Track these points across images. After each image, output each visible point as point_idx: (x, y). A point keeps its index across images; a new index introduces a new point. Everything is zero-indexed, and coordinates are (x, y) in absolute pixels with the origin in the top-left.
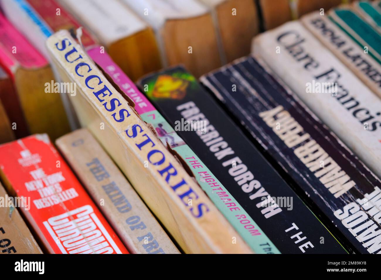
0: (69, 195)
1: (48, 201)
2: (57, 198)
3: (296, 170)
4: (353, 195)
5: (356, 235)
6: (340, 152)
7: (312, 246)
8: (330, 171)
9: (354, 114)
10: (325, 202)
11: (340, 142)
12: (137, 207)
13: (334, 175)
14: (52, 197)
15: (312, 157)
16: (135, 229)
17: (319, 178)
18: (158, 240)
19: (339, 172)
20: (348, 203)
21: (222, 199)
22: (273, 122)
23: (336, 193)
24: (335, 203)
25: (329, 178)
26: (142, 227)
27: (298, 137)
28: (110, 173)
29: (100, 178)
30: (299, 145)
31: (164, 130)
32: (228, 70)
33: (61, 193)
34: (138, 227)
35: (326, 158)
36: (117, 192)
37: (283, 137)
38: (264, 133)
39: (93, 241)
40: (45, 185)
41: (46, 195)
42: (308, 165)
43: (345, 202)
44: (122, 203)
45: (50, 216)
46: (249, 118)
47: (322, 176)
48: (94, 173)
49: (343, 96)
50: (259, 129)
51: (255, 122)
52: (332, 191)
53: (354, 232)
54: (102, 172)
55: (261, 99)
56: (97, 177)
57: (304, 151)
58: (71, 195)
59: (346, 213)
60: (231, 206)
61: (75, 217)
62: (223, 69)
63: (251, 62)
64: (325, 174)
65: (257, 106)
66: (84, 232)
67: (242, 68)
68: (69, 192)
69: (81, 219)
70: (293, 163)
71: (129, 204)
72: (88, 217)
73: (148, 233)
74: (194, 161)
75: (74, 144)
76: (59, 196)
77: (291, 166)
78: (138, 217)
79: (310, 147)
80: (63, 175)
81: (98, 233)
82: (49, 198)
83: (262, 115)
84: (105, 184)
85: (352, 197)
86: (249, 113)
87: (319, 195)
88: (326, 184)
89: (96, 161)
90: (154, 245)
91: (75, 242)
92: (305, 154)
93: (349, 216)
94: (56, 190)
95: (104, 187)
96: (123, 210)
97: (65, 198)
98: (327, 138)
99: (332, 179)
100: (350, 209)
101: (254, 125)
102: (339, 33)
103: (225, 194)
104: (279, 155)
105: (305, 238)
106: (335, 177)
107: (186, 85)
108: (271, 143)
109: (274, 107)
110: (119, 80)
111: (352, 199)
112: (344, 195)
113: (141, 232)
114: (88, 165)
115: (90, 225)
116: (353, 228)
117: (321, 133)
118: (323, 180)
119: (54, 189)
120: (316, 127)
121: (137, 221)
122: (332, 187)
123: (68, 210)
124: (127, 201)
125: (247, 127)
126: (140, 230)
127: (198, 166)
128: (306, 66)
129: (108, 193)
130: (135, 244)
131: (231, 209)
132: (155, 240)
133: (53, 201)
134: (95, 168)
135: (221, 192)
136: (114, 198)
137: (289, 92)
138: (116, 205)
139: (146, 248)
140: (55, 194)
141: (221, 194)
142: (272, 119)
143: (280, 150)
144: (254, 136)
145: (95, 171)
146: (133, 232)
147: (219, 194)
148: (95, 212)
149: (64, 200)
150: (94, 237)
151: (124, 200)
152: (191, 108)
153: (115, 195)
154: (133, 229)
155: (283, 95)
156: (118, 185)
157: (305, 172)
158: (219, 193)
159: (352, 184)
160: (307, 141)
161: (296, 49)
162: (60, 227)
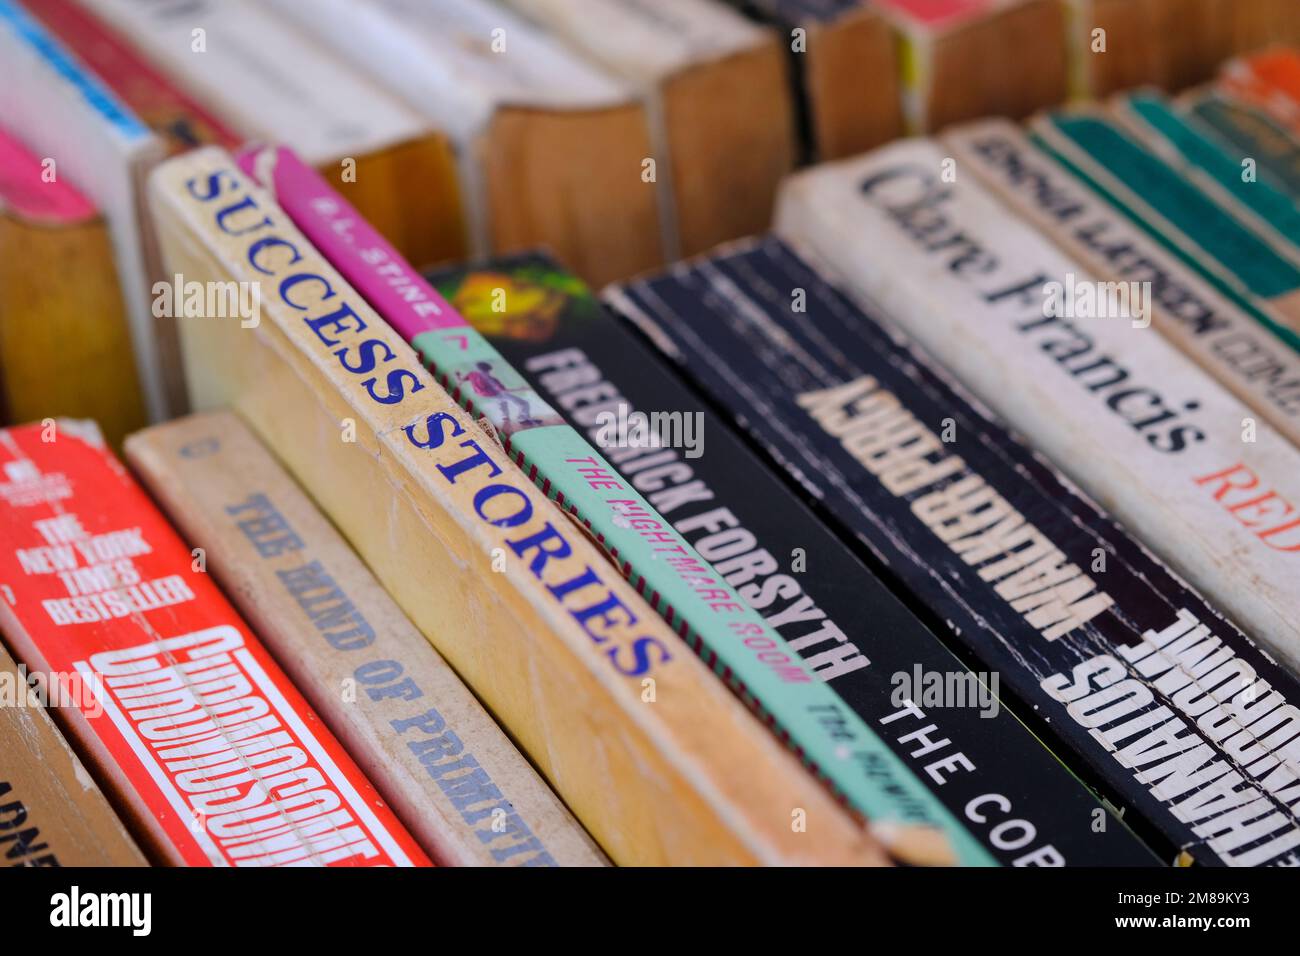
0: (164, 593)
1: (93, 605)
2: (121, 599)
3: (916, 559)
4: (1104, 635)
5: (1115, 748)
6: (1065, 510)
7: (970, 766)
8: (1030, 564)
9: (1113, 402)
10: (1013, 651)
11: (1063, 481)
12: (395, 635)
13: (1043, 575)
14: (106, 597)
15: (971, 524)
16: (385, 698)
17: (994, 583)
18: (461, 732)
19: (1059, 567)
20: (1089, 657)
21: (684, 577)
22: (841, 423)
23: (1049, 626)
24: (1043, 656)
25: (1025, 583)
26: (408, 692)
27: (925, 466)
28: (305, 536)
29: (271, 549)
30: (927, 490)
31: (496, 381)
32: (696, 274)
33: (137, 586)
34: (395, 692)
35: (1017, 529)
36: (326, 591)
37: (874, 466)
38: (813, 453)
39: (242, 726)
40: (82, 562)
41: (85, 590)
42: (956, 547)
43: (1077, 653)
44: (343, 622)
45: (98, 650)
46: (764, 409)
47: (1003, 578)
48: (250, 534)
49: (1076, 353)
50: (798, 441)
51: (782, 419)
52: (1036, 620)
53: (1107, 740)
54: (280, 534)
55: (803, 357)
56: (260, 547)
57: (943, 505)
58: (172, 595)
59: (1082, 686)
60: (714, 596)
61: (181, 656)
62: (680, 271)
63: (772, 252)
64: (1014, 573)
65: (790, 375)
66: (210, 699)
67: (744, 269)
68: (165, 586)
69: (202, 665)
70: (907, 539)
71: (367, 625)
72: (226, 659)
73: (429, 711)
74: (595, 471)
75: (185, 452)
76: (129, 594)
77: (901, 547)
78: (394, 664)
79: (963, 497)
80: (145, 537)
81: (260, 706)
82: (95, 599)
83: (806, 400)
84: (286, 567)
85: (1101, 641)
86: (765, 393)
87: (992, 630)
88: (1014, 600)
89: (260, 501)
90: (445, 746)
91: (179, 726)
92: (947, 514)
93: (1092, 693)
94: (119, 577)
95: (282, 575)
96: (343, 642)
97: (149, 601)
98: (1020, 468)
99: (1036, 586)
100: (1094, 675)
101: (780, 427)
102: (1060, 181)
103: (696, 565)
104: (863, 516)
105: (946, 742)
106: (1047, 581)
107: (558, 304)
108: (835, 479)
109: (846, 378)
110: (349, 240)
111: (1101, 646)
112: (1076, 632)
113: (404, 709)
114: (232, 511)
115: (230, 682)
116: (1104, 728)
117: (1003, 455)
118: (1005, 590)
119: (113, 575)
120: (985, 439)
121: (391, 677)
122: (1034, 609)
123: (158, 636)
124: (358, 617)
125: (756, 433)
126: (399, 701)
127: (607, 484)
128: (955, 266)
129: (295, 592)
130: (382, 739)
131: (714, 606)
132: (452, 732)
133: (108, 607)
134: (254, 522)
135: (683, 559)
136: (316, 608)
137: (899, 338)
138: (320, 626)
139: (422, 751)
140: (115, 589)
141: (681, 565)
142: (840, 415)
143: (864, 500)
144: (780, 458)
145: (256, 528)
146: (376, 705)
147: (676, 562)
148: (248, 645)
149: (145, 606)
150: (243, 716)
151: (349, 615)
152: (571, 365)
153: (319, 600)
154: (376, 696)
155: (879, 346)
156: (329, 570)
157: (948, 565)
158: (675, 559)
159: (1103, 602)
160: (956, 477)
161: (924, 217)
162: (131, 681)
